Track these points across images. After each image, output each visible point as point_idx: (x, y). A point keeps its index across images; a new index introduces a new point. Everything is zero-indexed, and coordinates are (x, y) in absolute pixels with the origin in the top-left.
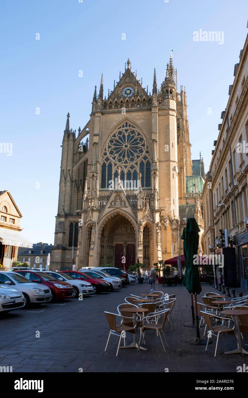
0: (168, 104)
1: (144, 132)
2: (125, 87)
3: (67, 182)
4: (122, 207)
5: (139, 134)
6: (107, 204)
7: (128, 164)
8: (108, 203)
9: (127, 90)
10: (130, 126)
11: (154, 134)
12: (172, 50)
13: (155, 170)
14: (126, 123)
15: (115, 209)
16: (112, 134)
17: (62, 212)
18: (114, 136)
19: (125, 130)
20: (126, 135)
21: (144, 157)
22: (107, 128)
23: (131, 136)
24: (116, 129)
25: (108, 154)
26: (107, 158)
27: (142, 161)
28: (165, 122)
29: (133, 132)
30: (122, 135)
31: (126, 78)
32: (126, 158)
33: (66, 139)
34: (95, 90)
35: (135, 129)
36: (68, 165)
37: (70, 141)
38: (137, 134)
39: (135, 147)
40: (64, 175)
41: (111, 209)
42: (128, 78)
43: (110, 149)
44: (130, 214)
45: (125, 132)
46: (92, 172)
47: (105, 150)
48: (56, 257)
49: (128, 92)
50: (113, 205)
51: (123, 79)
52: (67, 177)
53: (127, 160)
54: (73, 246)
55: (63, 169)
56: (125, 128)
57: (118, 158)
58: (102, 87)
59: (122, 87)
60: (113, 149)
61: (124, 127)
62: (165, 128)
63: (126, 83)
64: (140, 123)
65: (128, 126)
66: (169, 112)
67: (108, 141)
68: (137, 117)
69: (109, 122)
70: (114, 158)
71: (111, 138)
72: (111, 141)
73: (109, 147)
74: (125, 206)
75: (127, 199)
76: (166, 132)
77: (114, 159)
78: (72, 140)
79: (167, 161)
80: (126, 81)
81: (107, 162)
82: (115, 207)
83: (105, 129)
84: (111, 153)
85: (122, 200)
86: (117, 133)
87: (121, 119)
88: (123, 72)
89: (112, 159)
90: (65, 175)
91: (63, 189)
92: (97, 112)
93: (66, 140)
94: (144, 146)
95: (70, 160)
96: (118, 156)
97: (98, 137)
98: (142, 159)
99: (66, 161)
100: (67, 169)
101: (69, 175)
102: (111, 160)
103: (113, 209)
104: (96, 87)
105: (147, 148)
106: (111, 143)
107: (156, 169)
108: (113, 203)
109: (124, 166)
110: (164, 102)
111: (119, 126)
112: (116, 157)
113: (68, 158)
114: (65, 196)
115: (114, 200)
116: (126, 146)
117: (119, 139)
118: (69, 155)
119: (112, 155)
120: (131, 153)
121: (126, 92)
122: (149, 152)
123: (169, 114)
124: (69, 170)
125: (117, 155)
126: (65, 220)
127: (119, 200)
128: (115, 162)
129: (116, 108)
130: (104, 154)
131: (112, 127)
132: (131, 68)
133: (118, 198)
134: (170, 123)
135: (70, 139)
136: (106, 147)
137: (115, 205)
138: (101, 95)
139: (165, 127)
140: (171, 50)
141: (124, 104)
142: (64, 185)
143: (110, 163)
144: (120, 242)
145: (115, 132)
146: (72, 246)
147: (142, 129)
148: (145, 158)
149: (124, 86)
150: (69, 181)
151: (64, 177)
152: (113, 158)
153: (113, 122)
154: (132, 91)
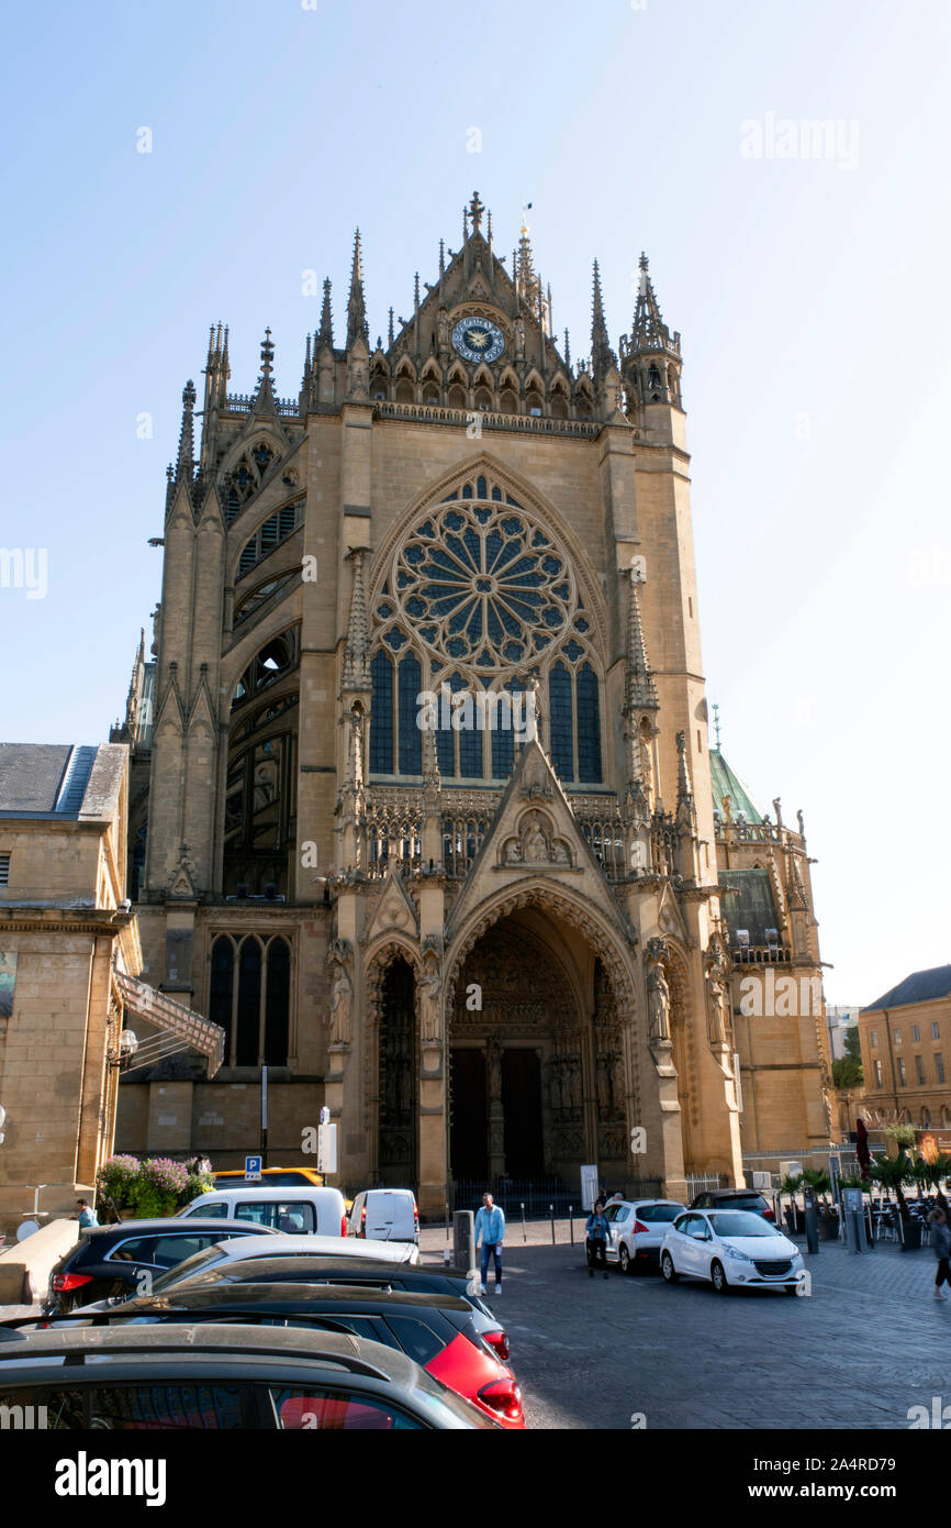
0: (665, 427)
1: (564, 532)
2: (466, 314)
3: (196, 725)
4: (560, 871)
5: (540, 538)
6: (487, 854)
7: (497, 667)
8: (489, 850)
9: (474, 329)
10: (497, 494)
11: (624, 546)
12: (530, 206)
13: (649, 707)
14: (482, 481)
15: (527, 879)
16: (418, 521)
17: (182, 880)
18: (427, 528)
19: (477, 511)
20: (484, 532)
21: (567, 644)
22: (394, 488)
23: (506, 542)
24: (435, 496)
25: (400, 609)
26: (396, 628)
27: (559, 662)
28: (653, 502)
29: (513, 524)
30: (462, 530)
31: (471, 273)
32: (485, 640)
33: (185, 507)
34: (327, 302)
35: (522, 514)
36: (196, 639)
37: (207, 520)
38: (531, 537)
39: (524, 593)
40: (178, 691)
41: (506, 878)
42: (478, 279)
43: (410, 588)
44: (595, 905)
45: (475, 519)
46: (356, 691)
47: (386, 590)
48: (163, 1121)
49: (478, 340)
50: (515, 857)
51: (456, 277)
52: (193, 701)
53: (492, 651)
54: (261, 1061)
55: (169, 658)
56: (475, 501)
57: (450, 636)
58: (357, 291)
59: (452, 314)
60: (425, 592)
61: (470, 496)
62: (658, 526)
63: (472, 297)
64: (549, 489)
65: (490, 494)
66: (671, 463)
67: (399, 550)
68: (532, 460)
69: (403, 463)
70: (430, 633)
71: (412, 537)
72: (413, 553)
73: (404, 579)
74: (571, 867)
75: (579, 832)
76: (660, 544)
77: (431, 640)
78: (215, 520)
79: (671, 673)
80: (471, 288)
81: (396, 646)
82: (527, 870)
83: (385, 488)
84: (415, 606)
85: (556, 835)
86: (441, 518)
87: (459, 458)
88: (457, 245)
89: (420, 638)
90: (182, 688)
91: (171, 760)
92: (353, 405)
93: (183, 516)
94: (566, 597)
95: (209, 618)
96: (448, 627)
97: (366, 522)
98: (561, 654)
99: (186, 619)
100: (190, 660)
101: (203, 695)
102: (415, 643)
103: (514, 877)
104: (327, 285)
105: (580, 605)
106: (411, 561)
107: (651, 703)
108: (512, 847)
109: (479, 677)
110: (644, 413)
111: (450, 489)
112: (441, 627)
113: (199, 609)
114: (184, 801)
115: (517, 835)
116: (484, 585)
117: (450, 548)
118: (203, 593)
119: (419, 620)
120: (508, 619)
121: (466, 337)
122: (587, 626)
123: (670, 471)
124: (204, 668)
125: (442, 622)
126: (197, 925)
127: (539, 836)
128: (436, 651)
129: (432, 404)
130: (379, 610)
131: (419, 488)
132: (490, 236)
133: (537, 827)
134: (677, 509)
135: (207, 514)
136: (390, 574)
137: (522, 860)
138: (358, 328)
139: (655, 523)
140: (526, 205)
141: (472, 391)
142: (178, 741)
143: (410, 653)
144: (469, 1038)
145: (430, 510)
146: (255, 1063)
147: (559, 517)
148: (572, 648)
149: (460, 308)
150: (203, 723)
151: (179, 699)
152: (422, 632)
153: (425, 464)
154: (496, 342)
